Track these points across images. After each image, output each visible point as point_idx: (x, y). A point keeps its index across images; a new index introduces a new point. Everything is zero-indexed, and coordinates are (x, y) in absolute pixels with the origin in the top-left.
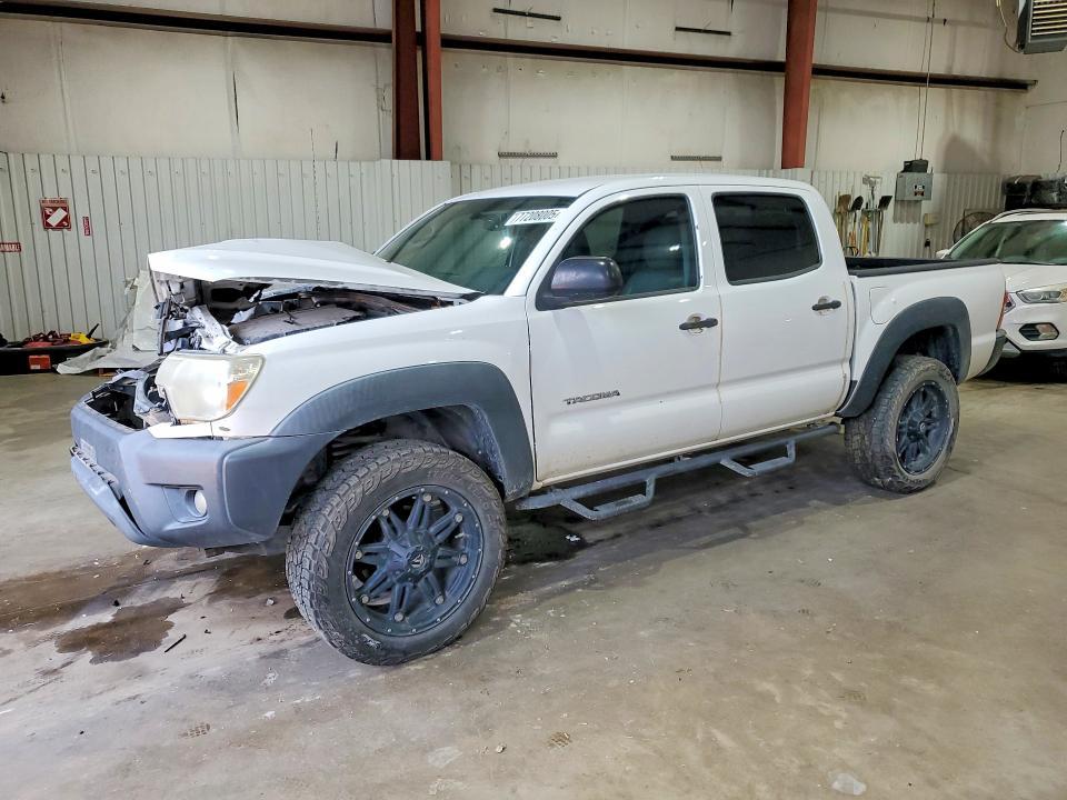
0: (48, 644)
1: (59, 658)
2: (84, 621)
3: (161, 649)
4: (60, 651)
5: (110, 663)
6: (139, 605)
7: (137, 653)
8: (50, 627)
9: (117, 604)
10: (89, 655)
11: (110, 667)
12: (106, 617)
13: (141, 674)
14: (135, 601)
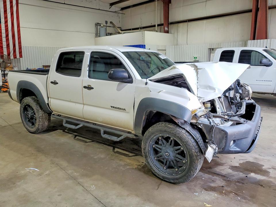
0: (272, 176)
1: (271, 171)
2: (259, 177)
3: (247, 160)
4: (270, 172)
5: (260, 164)
6: (241, 173)
7: (253, 163)
8: (269, 180)
9: (247, 176)
10: (263, 168)
11: (261, 163)
12: (253, 175)
13: (256, 158)
14: (242, 175)
